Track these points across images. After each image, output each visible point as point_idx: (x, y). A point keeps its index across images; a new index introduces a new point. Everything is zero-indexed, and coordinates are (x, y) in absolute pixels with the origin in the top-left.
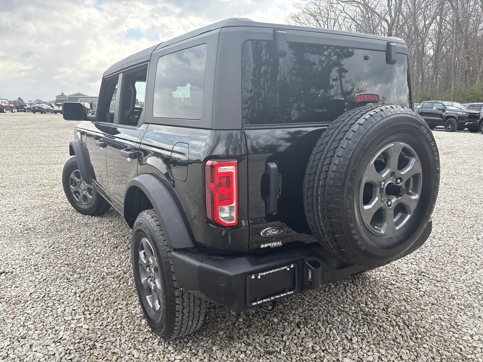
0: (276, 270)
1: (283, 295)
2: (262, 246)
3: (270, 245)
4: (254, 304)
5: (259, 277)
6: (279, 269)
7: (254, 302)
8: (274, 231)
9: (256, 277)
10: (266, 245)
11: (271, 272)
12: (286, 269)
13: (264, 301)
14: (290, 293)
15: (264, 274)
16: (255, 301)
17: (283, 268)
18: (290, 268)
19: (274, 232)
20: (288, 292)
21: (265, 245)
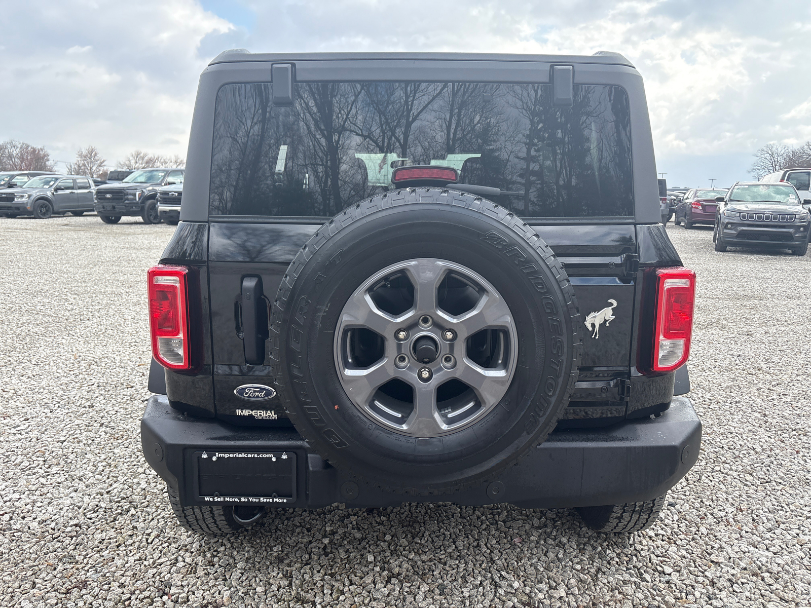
0: (250, 456)
1: (265, 500)
2: (239, 412)
3: (253, 413)
4: (207, 499)
5: (214, 459)
6: (256, 456)
7: (208, 495)
8: (257, 392)
9: (210, 458)
10: (246, 413)
11: (240, 456)
12: (271, 458)
13: (227, 499)
14: (280, 501)
15: (226, 456)
16: (212, 495)
17: (265, 456)
18: (279, 458)
19: (257, 394)
20: (275, 497)
21: (244, 411)
